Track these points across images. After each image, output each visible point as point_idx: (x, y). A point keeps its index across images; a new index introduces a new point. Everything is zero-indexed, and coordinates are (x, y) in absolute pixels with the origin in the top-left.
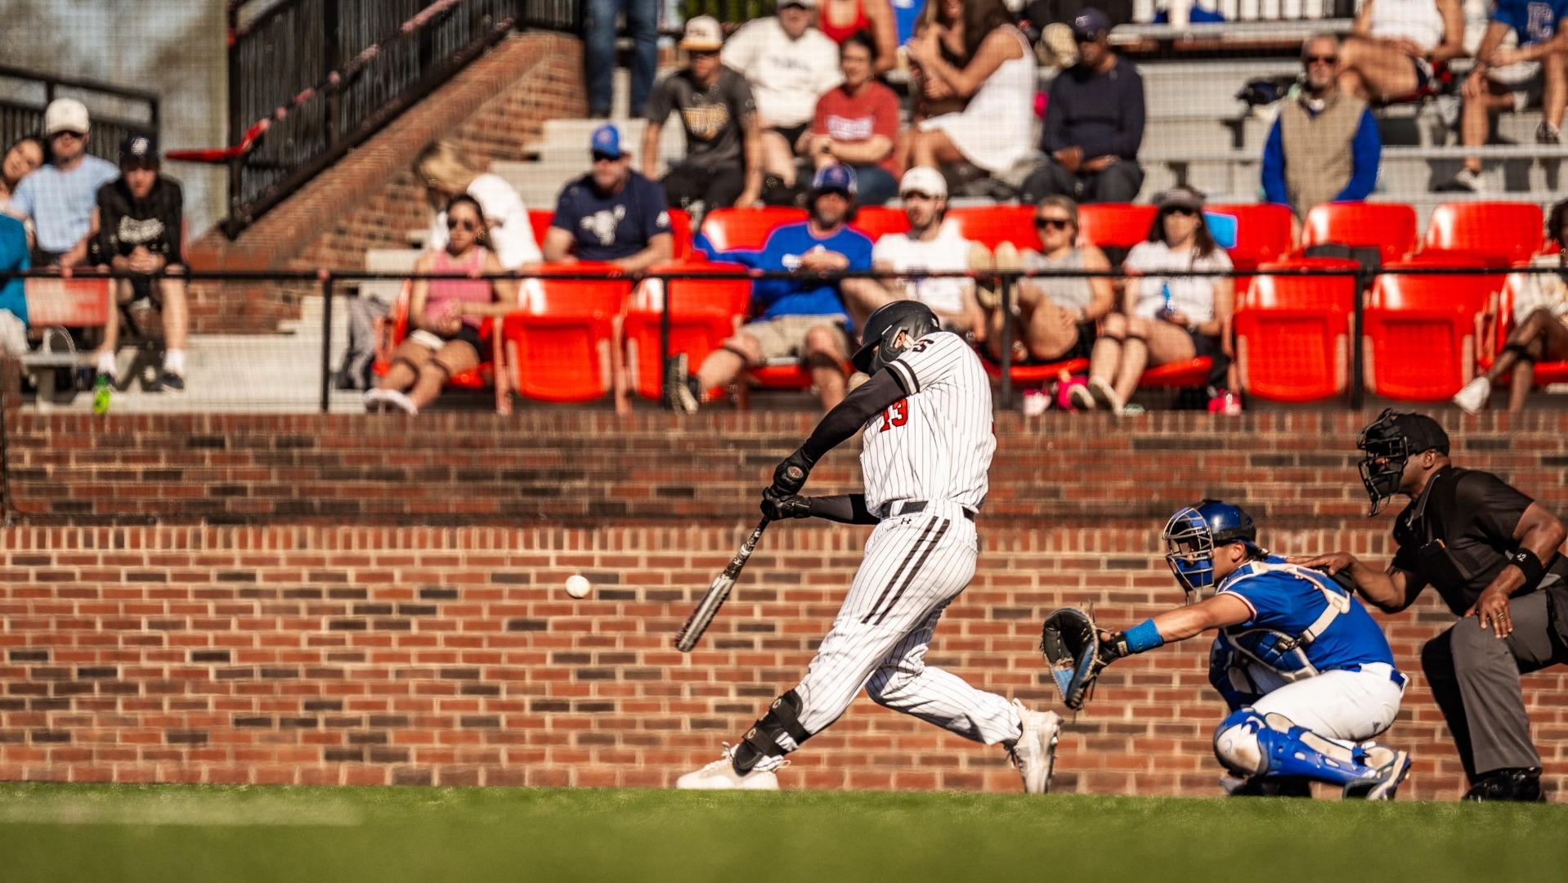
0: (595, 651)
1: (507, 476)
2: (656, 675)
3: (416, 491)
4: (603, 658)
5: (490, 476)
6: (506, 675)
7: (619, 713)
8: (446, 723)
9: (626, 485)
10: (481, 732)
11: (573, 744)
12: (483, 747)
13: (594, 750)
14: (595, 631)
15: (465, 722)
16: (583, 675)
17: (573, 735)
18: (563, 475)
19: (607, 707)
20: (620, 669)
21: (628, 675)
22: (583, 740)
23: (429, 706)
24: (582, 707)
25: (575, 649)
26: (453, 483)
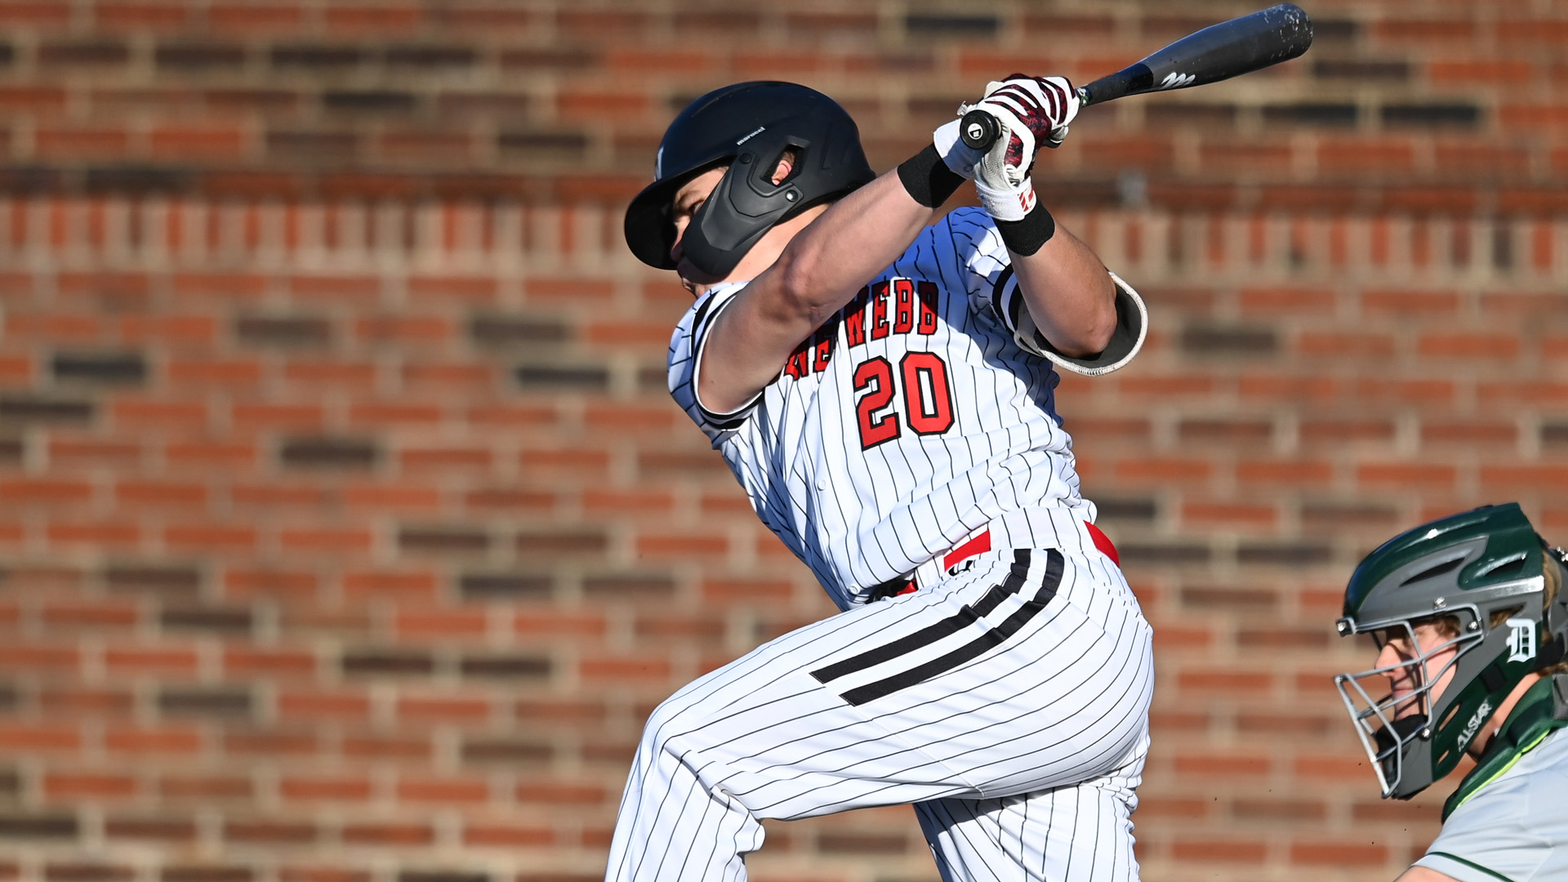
0: (505, 524)
1: (283, 57)
2: (662, 586)
3: (47, 96)
4: (527, 542)
5: (233, 56)
6: (272, 581)
7: (567, 685)
8: (118, 702)
9: (594, 83)
10: (208, 728)
11: (446, 763)
12: (209, 761)
13: (503, 777)
14: (507, 473)
15: (171, 702)
16: (477, 586)
17: (447, 740)
18: (429, 58)
19: (532, 667)
20: (571, 569)
21: (595, 586)
22: (475, 752)
23: (69, 659)
24: (474, 667)
25: (453, 516)
26: (139, 75)
